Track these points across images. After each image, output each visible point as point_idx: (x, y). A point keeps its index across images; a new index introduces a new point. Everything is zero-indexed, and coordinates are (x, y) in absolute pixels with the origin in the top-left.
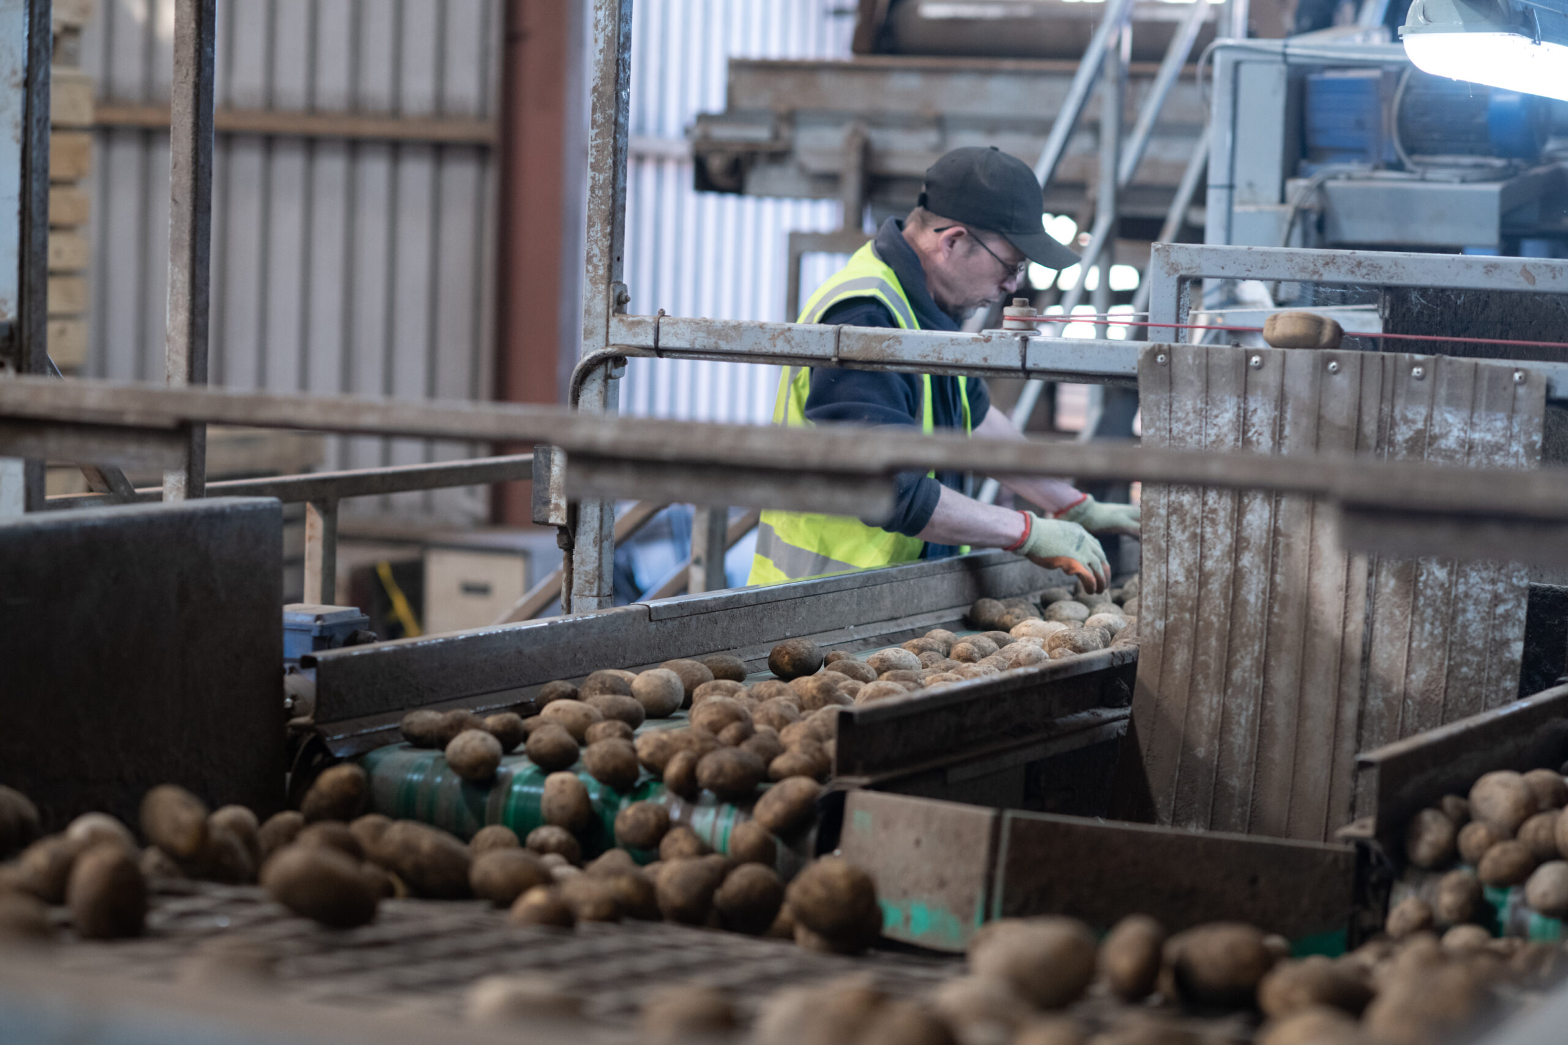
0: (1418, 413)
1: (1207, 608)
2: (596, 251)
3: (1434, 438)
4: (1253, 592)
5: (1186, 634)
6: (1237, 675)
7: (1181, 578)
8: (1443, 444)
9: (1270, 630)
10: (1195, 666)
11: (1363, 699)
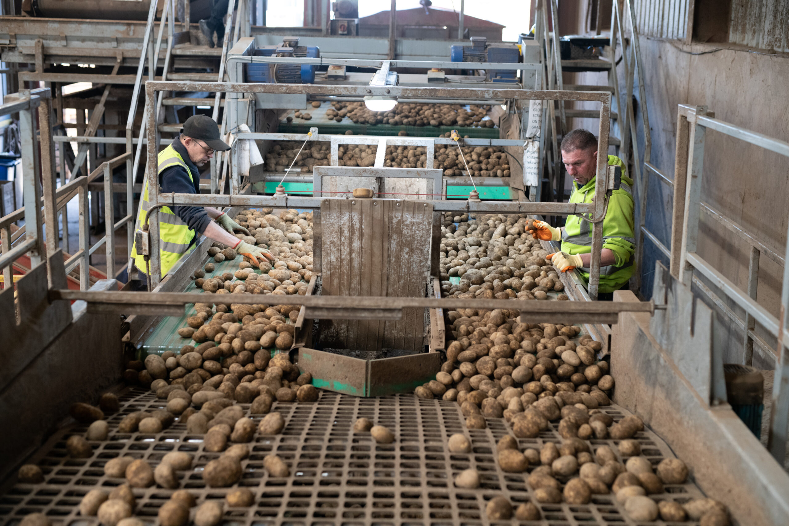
0: (399, 215)
1: (343, 269)
2: (152, 176)
3: (403, 222)
4: (356, 263)
5: (337, 275)
6: (353, 285)
7: (335, 260)
8: (406, 223)
9: (361, 274)
10: (340, 284)
11: (387, 290)
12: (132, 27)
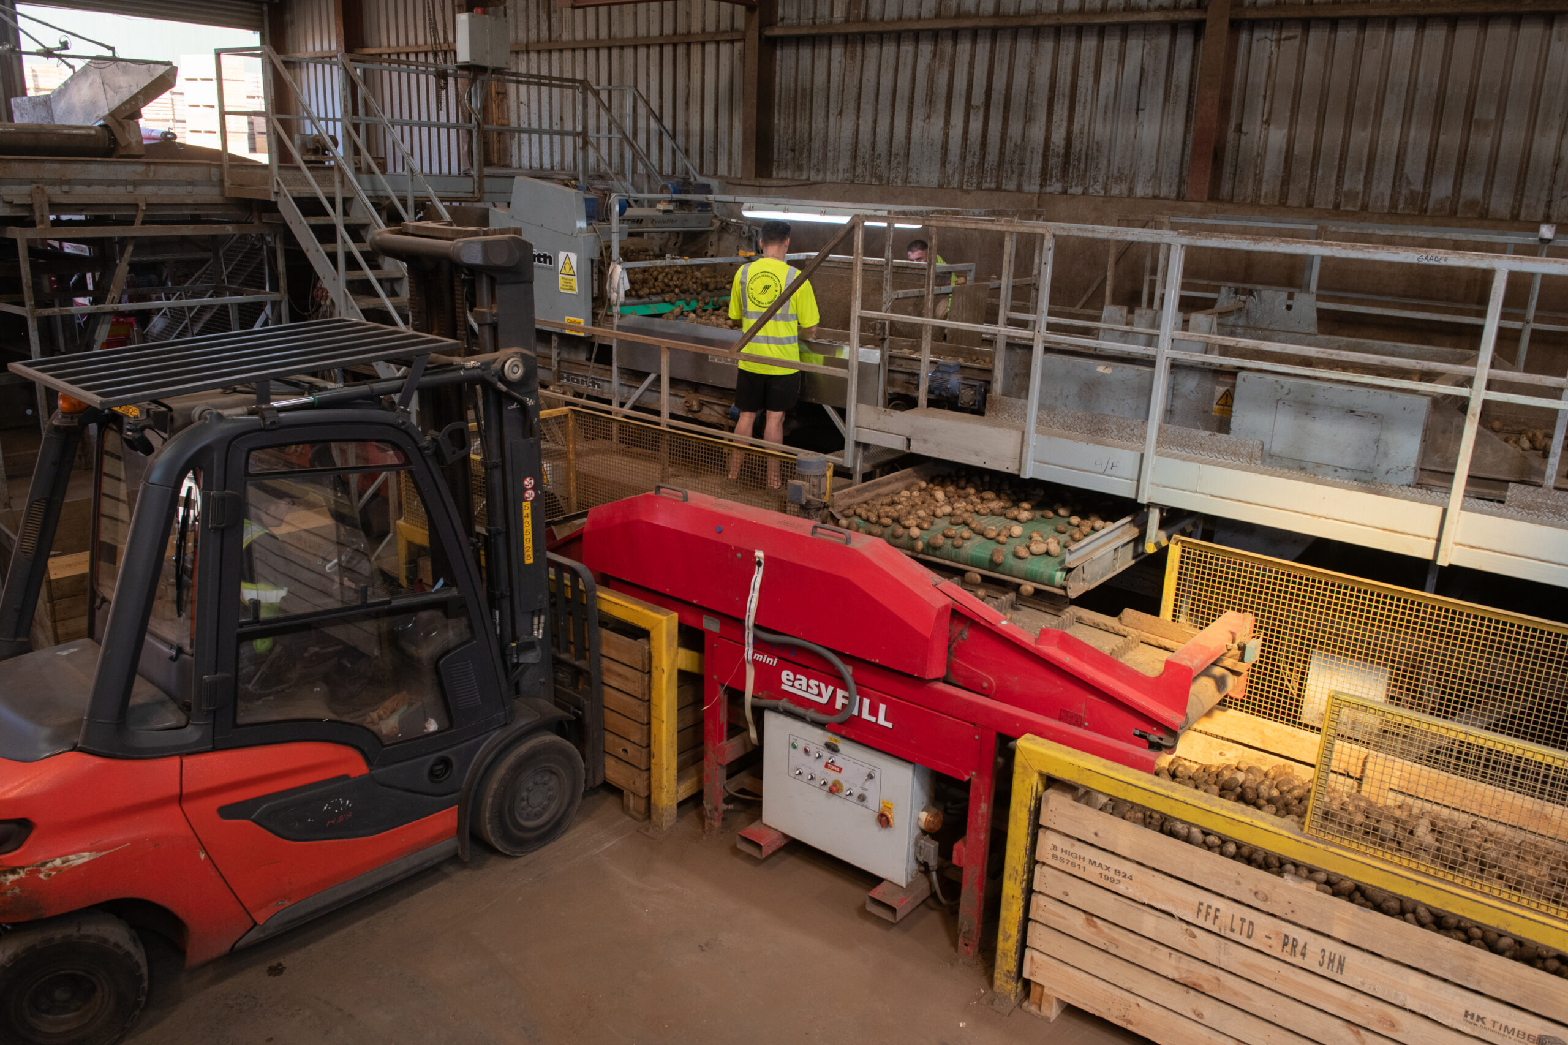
12: (152, 167)
